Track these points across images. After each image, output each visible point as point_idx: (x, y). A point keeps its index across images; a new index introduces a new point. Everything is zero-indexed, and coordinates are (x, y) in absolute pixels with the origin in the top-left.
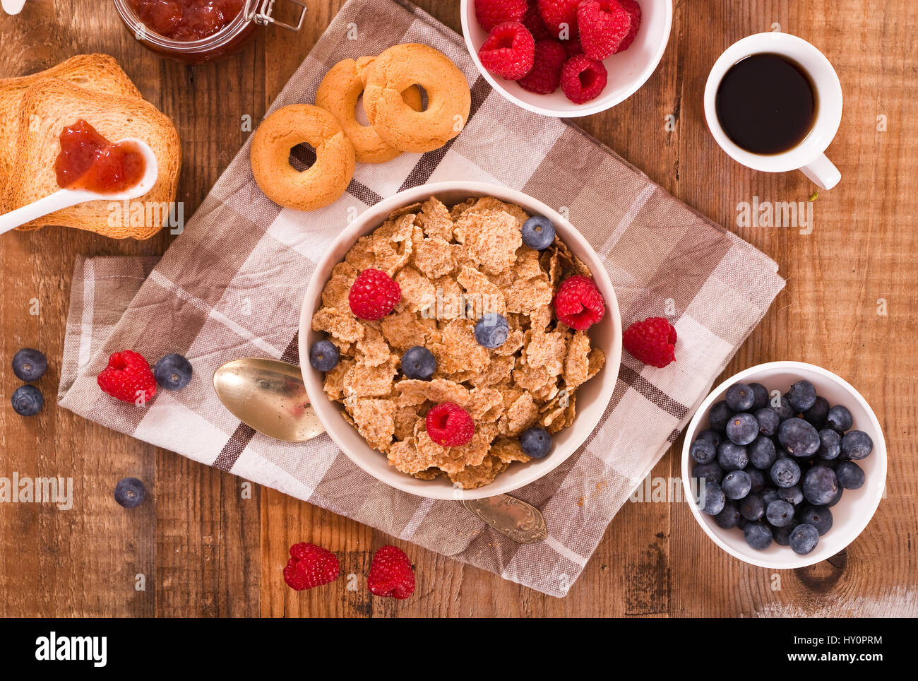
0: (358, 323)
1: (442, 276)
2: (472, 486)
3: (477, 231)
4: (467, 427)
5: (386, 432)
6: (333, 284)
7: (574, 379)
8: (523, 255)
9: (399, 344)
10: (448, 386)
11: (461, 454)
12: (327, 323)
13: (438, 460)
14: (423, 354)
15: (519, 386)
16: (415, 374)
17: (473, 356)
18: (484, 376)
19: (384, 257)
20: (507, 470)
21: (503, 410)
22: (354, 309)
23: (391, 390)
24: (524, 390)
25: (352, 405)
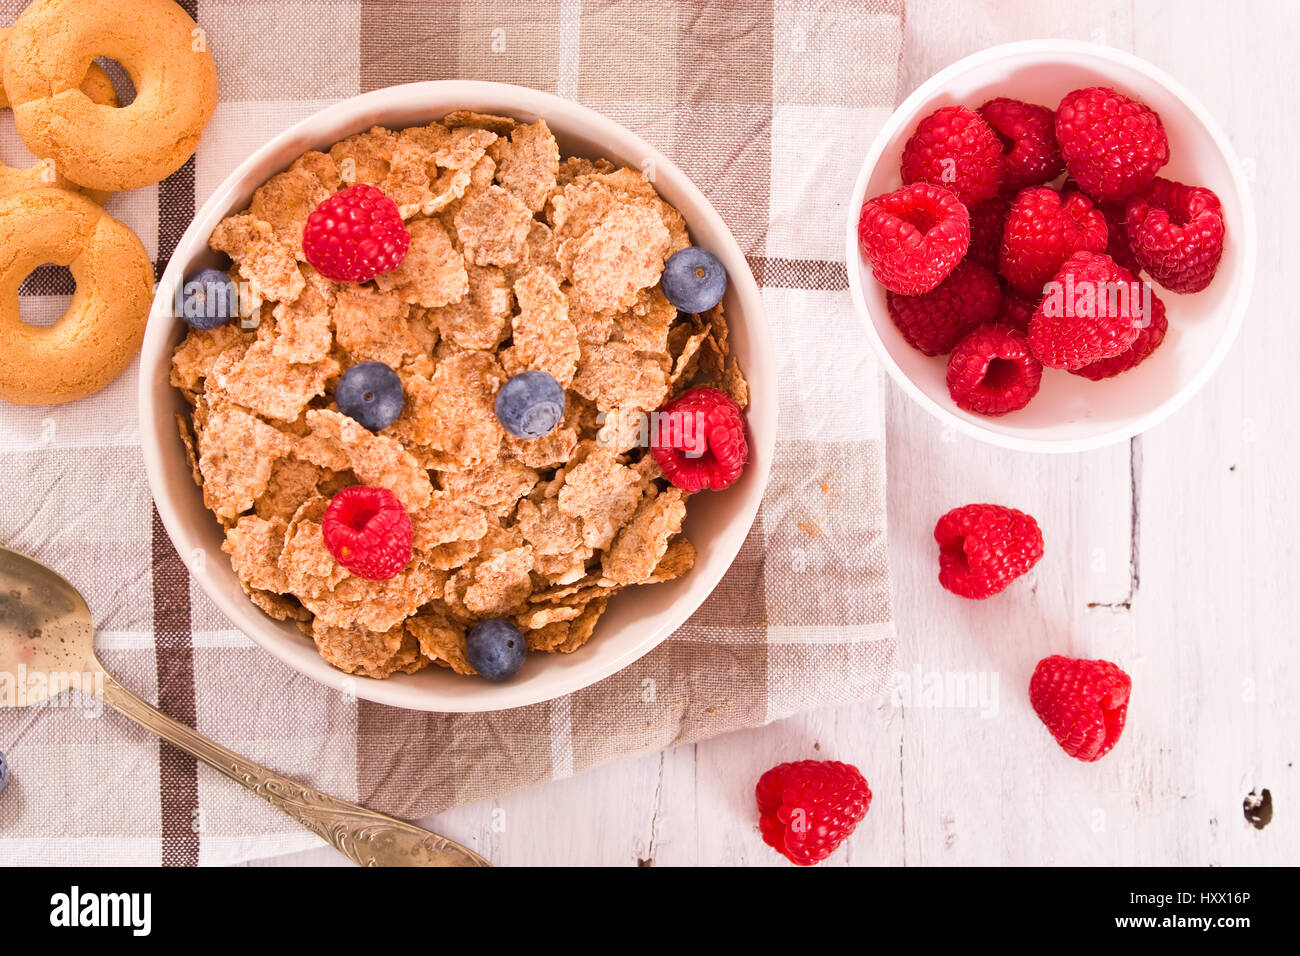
0: (298, 271)
1: (491, 265)
2: (345, 666)
3: (592, 221)
4: (399, 547)
5: (247, 488)
6: (286, 182)
7: (621, 571)
8: (649, 306)
9: (352, 346)
10: (401, 462)
11: (357, 597)
12: (242, 244)
13: (311, 588)
14: (387, 382)
15: (520, 531)
16: (358, 407)
17: (471, 434)
18: (472, 481)
19: (404, 180)
20: (420, 671)
21: (473, 555)
22: (309, 243)
23: (295, 418)
24: (525, 543)
25: (211, 412)
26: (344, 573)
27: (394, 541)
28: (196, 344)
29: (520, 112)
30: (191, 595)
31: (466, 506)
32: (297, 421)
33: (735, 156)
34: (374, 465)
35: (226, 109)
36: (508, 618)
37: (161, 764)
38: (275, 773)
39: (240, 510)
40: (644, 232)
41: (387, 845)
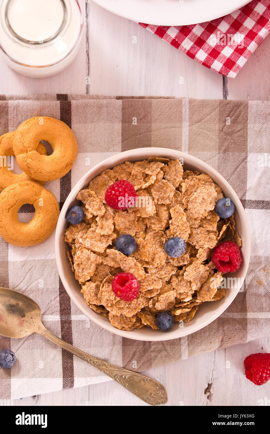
0: (103, 206)
1: (162, 204)
2: (119, 327)
3: (193, 190)
4: (135, 291)
5: (89, 273)
6: (100, 179)
7: (203, 297)
8: (211, 216)
9: (120, 229)
10: (136, 265)
11: (122, 306)
12: (86, 198)
13: (108, 303)
14: (131, 241)
15: (172, 285)
16: (122, 249)
17: (157, 256)
18: (157, 270)
19: (136, 178)
20: (141, 328)
21: (158, 293)
22: (107, 198)
23: (103, 252)
24: (174, 289)
25: (77, 250)
26: (118, 299)
27: (134, 289)
28: (72, 229)
29: (171, 157)
30: (71, 304)
31: (155, 278)
32: (104, 252)
33: (236, 169)
34: (127, 266)
35: (81, 155)
36: (168, 312)
37: (62, 356)
38: (97, 358)
39: (86, 280)
40: (209, 194)
41: (131, 380)
